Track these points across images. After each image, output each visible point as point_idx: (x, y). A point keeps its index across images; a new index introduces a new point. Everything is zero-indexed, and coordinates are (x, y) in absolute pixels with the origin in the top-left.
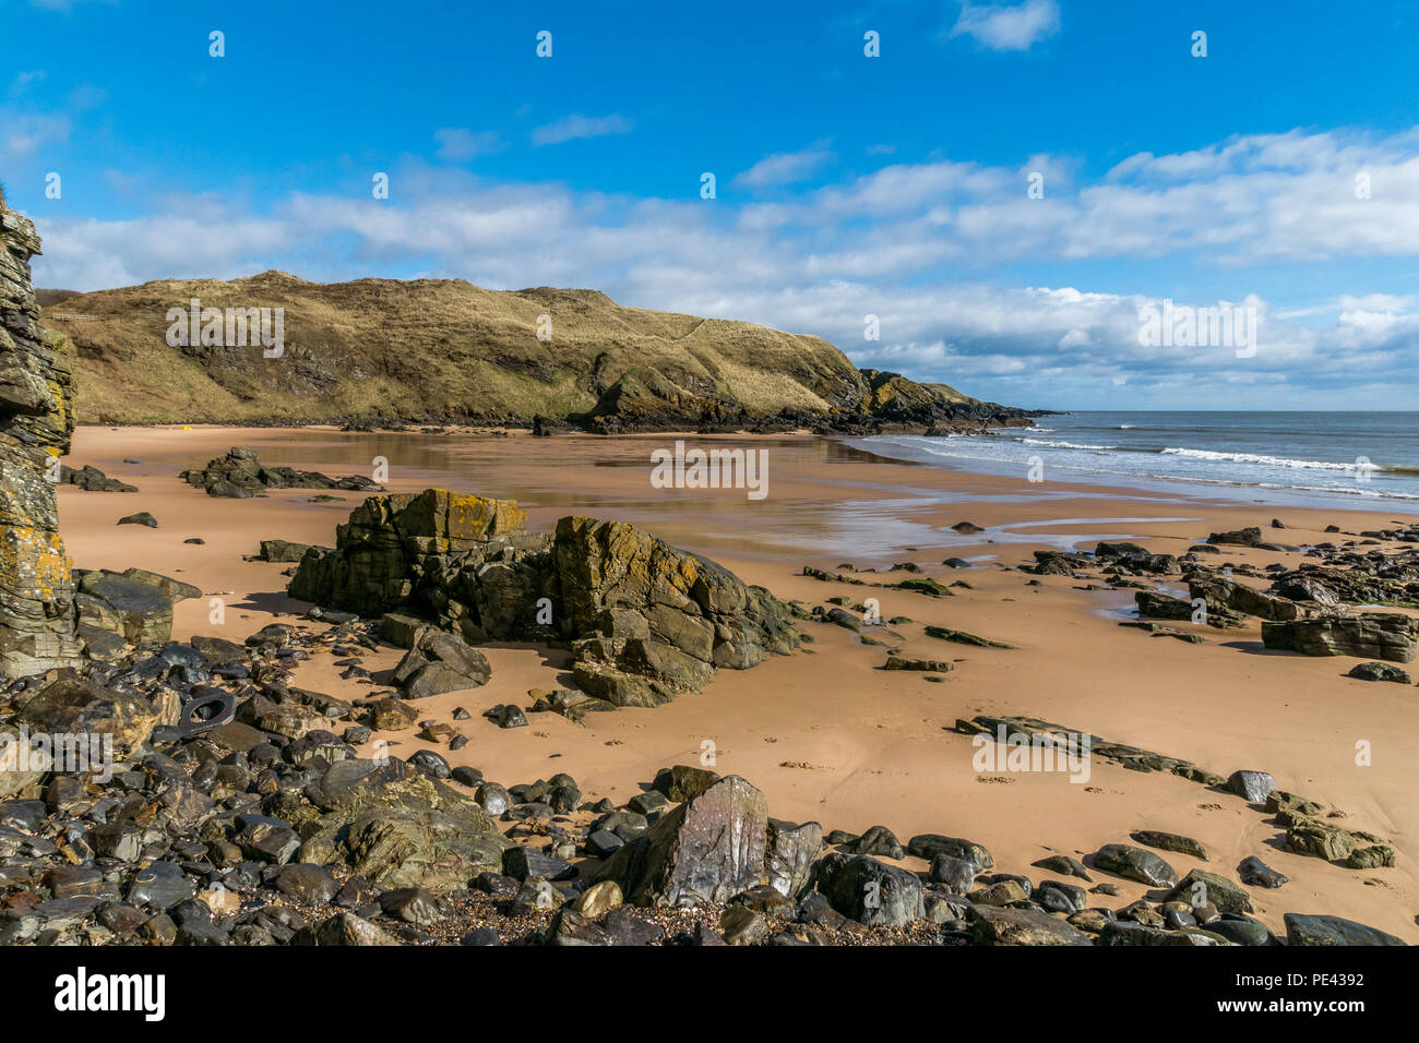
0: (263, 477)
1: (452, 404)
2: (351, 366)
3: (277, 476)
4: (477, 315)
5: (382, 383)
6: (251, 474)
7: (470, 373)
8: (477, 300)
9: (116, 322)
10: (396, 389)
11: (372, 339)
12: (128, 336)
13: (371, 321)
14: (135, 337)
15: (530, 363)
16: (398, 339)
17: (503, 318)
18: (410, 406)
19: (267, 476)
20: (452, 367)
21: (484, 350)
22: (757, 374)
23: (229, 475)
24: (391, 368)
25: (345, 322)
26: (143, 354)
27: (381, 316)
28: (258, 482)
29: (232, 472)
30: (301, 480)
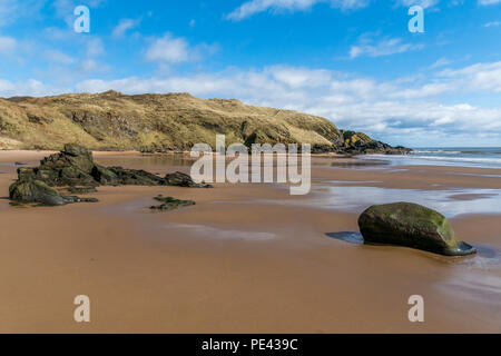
0: (96, 174)
1: (185, 142)
2: (144, 126)
3: (110, 173)
4: (194, 106)
5: (156, 134)
6: (85, 170)
7: (192, 129)
8: (194, 101)
9: (46, 108)
10: (162, 136)
11: (152, 116)
12: (51, 113)
13: (151, 109)
14: (54, 113)
15: (216, 126)
16: (162, 116)
17: (204, 108)
18: (168, 143)
19: (100, 173)
20: (184, 127)
21: (197, 120)
22: (302, 131)
23: (60, 172)
24: (160, 128)
25: (141, 110)
26: (57, 121)
27: (155, 106)
28: (91, 179)
29: (64, 170)
30: (134, 177)
